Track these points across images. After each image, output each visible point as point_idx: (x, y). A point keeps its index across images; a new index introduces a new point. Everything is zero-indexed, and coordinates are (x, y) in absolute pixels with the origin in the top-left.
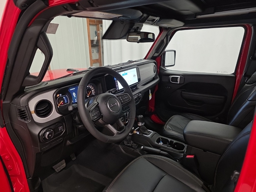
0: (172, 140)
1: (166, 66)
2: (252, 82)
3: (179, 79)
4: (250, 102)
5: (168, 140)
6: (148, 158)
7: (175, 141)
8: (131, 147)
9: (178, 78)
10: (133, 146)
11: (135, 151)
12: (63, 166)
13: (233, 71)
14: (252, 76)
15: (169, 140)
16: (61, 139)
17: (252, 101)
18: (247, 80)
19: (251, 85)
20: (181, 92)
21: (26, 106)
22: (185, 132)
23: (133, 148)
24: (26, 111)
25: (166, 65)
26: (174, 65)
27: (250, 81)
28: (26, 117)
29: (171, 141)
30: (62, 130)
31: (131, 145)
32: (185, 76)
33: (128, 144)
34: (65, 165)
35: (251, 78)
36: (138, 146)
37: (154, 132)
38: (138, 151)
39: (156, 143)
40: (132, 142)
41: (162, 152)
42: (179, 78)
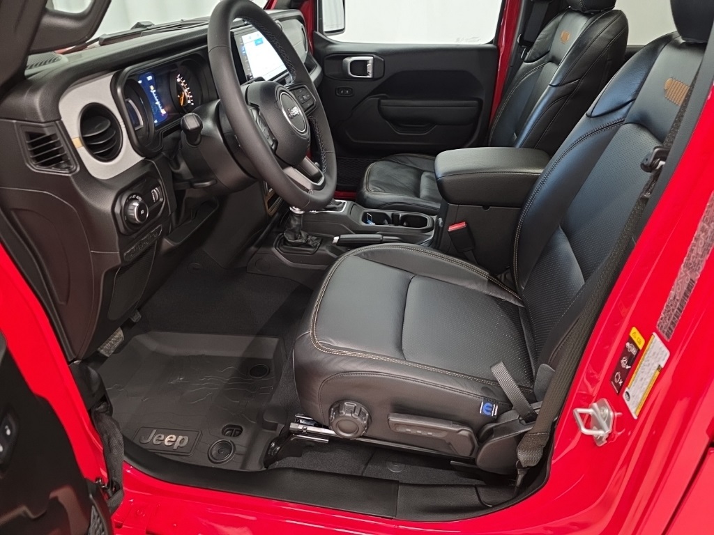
0: (396, 212)
1: (327, 32)
2: (538, 56)
3: (369, 65)
4: (558, 88)
5: (385, 214)
6: (365, 253)
7: (401, 214)
8: (306, 245)
9: (366, 62)
10: (310, 243)
11: (318, 252)
12: (118, 339)
13: (492, 36)
14: (537, 41)
15: (389, 213)
16: (160, 228)
17: (561, 85)
18: (525, 54)
19: (536, 62)
20: (379, 101)
21: (54, 121)
22: (439, 174)
23: (310, 246)
24: (59, 138)
25: (325, 29)
26: (344, 29)
27: (533, 54)
28: (60, 159)
29: (393, 214)
30: (159, 199)
31: (304, 241)
32: (386, 57)
33: (296, 239)
34: (122, 335)
35: (534, 46)
36: (320, 241)
37: (350, 202)
38: (325, 250)
39: (364, 224)
40: (303, 234)
41: (384, 237)
42: (370, 62)
